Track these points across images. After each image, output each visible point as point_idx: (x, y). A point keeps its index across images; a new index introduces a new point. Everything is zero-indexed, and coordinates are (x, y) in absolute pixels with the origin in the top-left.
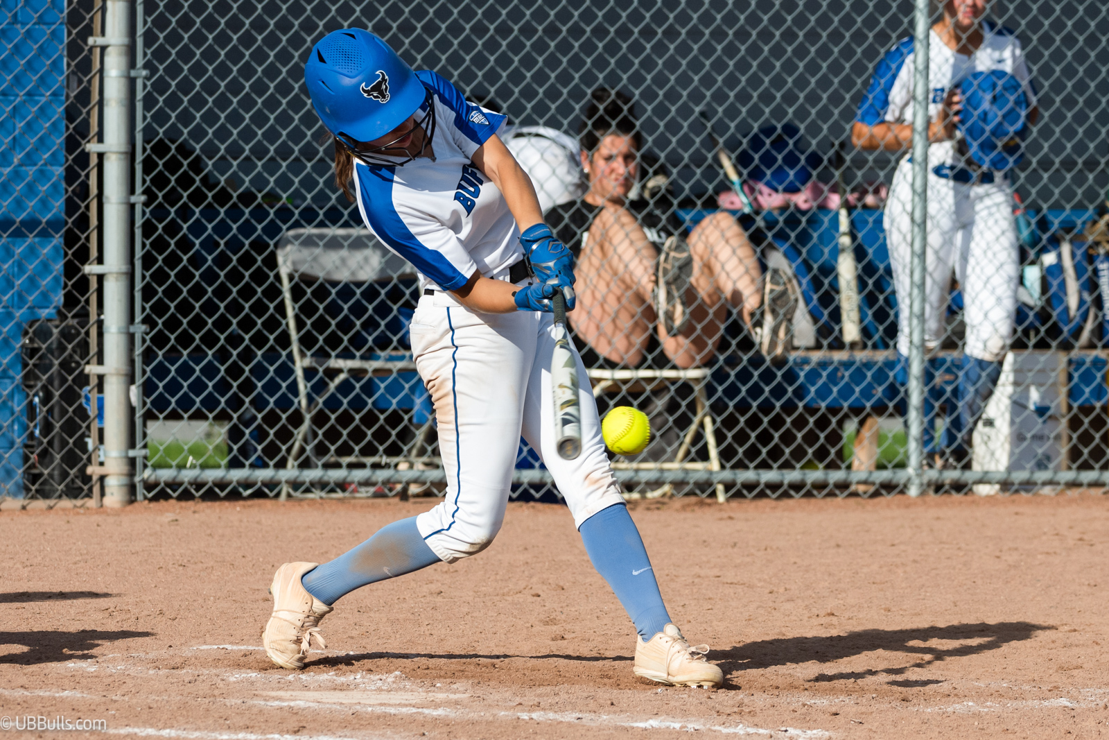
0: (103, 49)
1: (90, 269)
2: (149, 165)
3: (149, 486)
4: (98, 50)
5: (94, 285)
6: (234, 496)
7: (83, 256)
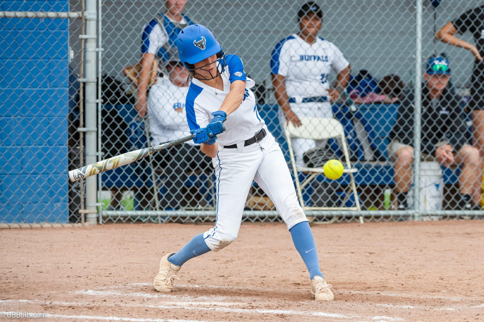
0: (86, 40)
1: (80, 129)
2: (103, 87)
3: (104, 218)
4: (83, 41)
5: (81, 136)
6: (139, 221)
7: (77, 124)
